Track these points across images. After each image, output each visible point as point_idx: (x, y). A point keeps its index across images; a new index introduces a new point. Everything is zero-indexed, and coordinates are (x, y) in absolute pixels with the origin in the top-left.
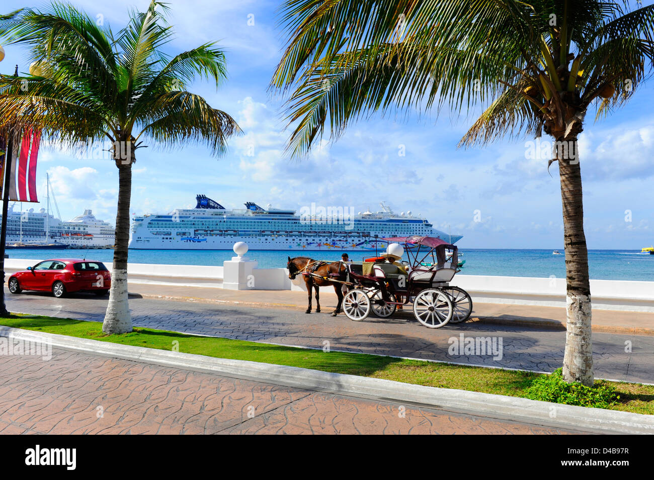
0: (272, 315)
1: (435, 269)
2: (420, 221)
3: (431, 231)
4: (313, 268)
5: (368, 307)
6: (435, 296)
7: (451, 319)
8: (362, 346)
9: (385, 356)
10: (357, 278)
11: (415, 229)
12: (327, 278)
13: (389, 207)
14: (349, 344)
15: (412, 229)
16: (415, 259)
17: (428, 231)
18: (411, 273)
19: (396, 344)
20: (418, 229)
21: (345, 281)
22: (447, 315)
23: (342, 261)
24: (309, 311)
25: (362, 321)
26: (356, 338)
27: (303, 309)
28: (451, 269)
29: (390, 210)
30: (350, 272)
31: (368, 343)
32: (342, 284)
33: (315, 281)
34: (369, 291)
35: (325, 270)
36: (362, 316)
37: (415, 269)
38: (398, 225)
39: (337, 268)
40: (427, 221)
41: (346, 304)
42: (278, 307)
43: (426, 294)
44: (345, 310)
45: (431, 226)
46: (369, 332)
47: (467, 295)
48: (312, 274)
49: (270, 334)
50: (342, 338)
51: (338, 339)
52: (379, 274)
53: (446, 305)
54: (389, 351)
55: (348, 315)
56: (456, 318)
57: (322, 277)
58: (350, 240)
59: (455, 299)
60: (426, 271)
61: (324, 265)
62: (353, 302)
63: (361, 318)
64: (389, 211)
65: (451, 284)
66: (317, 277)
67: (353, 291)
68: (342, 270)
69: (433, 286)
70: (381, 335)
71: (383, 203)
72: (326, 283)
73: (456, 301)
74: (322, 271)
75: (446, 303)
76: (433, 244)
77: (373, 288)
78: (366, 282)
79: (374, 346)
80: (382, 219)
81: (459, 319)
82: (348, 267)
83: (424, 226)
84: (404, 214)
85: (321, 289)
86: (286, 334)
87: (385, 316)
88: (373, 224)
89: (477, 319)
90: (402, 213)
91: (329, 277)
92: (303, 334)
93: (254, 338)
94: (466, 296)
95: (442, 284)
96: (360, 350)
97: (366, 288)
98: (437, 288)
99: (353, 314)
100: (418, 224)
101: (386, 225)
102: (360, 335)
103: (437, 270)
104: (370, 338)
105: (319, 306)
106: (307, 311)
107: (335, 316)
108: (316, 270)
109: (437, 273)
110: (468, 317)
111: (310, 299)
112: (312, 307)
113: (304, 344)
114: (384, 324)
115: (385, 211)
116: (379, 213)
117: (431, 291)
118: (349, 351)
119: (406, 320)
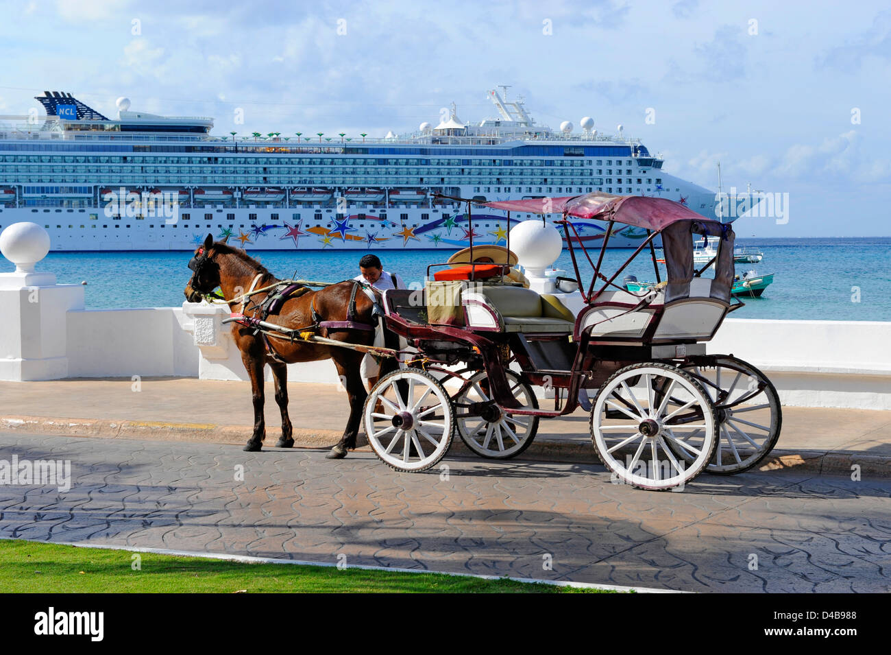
0: (135, 459)
1: (659, 300)
2: (623, 150)
3: (659, 181)
4: (264, 303)
5: (446, 425)
6: (660, 386)
7: (712, 458)
8: (428, 550)
9: (497, 578)
10: (410, 333)
11: (605, 175)
12: (311, 337)
13: (520, 106)
14: (383, 544)
15: (595, 175)
16: (597, 270)
17: (650, 181)
18: (583, 313)
19: (534, 539)
20: (615, 177)
21: (371, 342)
22: (699, 447)
23: (361, 278)
24: (256, 444)
25: (428, 470)
26: (409, 523)
27: (237, 436)
28: (712, 299)
29: (524, 114)
30: (388, 313)
31: (446, 539)
32: (359, 355)
33: (270, 345)
34: (450, 375)
35: (306, 307)
36: (427, 455)
37: (593, 302)
38: (551, 163)
39: (343, 303)
40: (643, 150)
41: (376, 419)
42: (154, 432)
43: (633, 382)
44: (372, 437)
45: (658, 164)
46: (450, 506)
47: (765, 384)
48: (262, 323)
49: (127, 518)
50: (360, 526)
51: (349, 528)
52: (481, 318)
53: (697, 413)
54: (511, 564)
55: (383, 453)
56: (729, 458)
57: (296, 334)
58: (393, 214)
59: (724, 395)
60: (630, 307)
61: (300, 294)
62: (400, 412)
63: (424, 461)
64: (520, 118)
65: (712, 348)
66: (280, 332)
67: (398, 377)
68: (359, 308)
69: (654, 357)
70: (488, 515)
71: (501, 91)
72: (308, 352)
73: (730, 401)
74: (295, 312)
75: (698, 409)
76: (655, 220)
77: (462, 365)
78: (441, 345)
79: (465, 549)
80: (499, 146)
81: (739, 459)
82: (379, 297)
83: (635, 167)
84: (569, 127)
85: (295, 371)
86: (178, 518)
87: (504, 452)
88: (468, 162)
89: (796, 460)
90: (563, 125)
91: (318, 332)
92: (235, 517)
93: (74, 534)
94: (761, 387)
95: (683, 350)
96: (419, 563)
97: (438, 365)
98: (668, 362)
99: (397, 450)
100: (614, 159)
101: (510, 163)
102: (420, 515)
103: (668, 304)
104: (451, 521)
105: (287, 427)
106: (251, 442)
107: (340, 456)
108: (276, 311)
109: (668, 312)
110: (768, 453)
111: (259, 404)
112: (268, 430)
113: (235, 548)
114: (500, 480)
115: (507, 119)
116: (487, 123)
117: (648, 372)
118: (383, 565)
119: (569, 467)
